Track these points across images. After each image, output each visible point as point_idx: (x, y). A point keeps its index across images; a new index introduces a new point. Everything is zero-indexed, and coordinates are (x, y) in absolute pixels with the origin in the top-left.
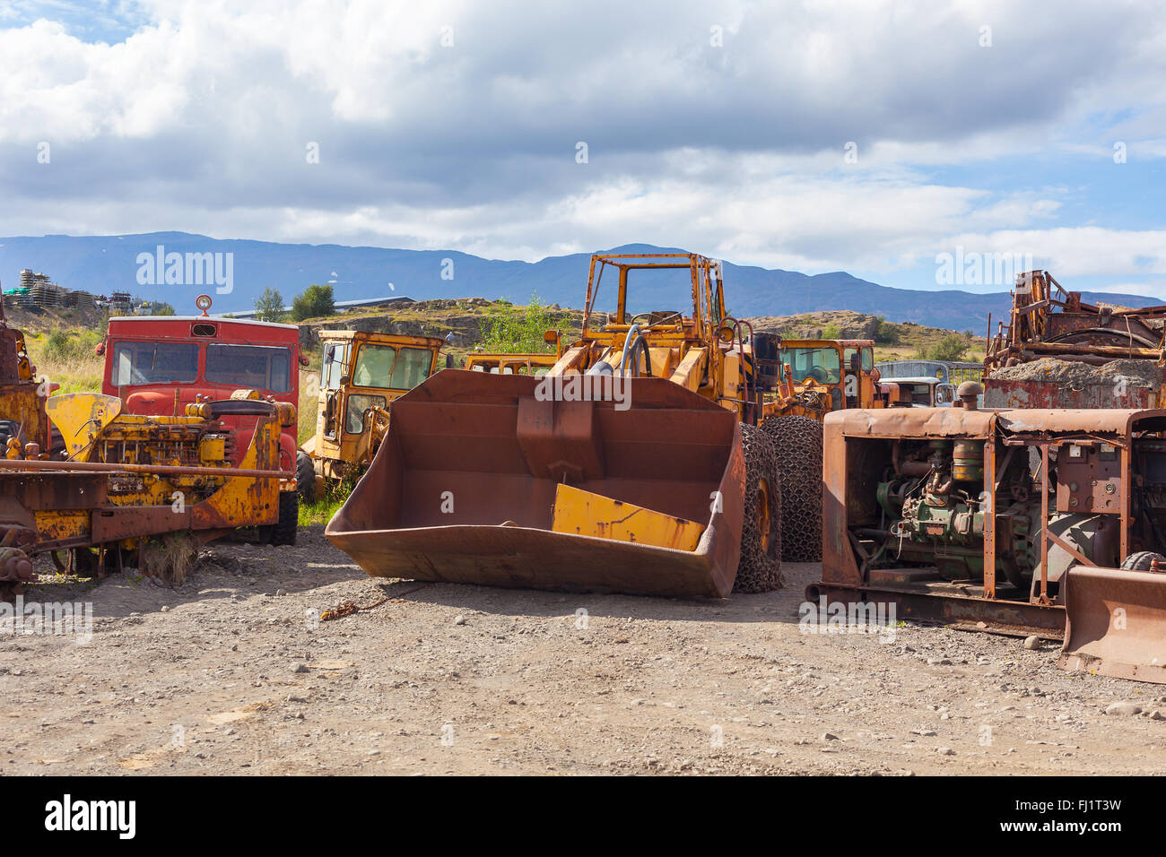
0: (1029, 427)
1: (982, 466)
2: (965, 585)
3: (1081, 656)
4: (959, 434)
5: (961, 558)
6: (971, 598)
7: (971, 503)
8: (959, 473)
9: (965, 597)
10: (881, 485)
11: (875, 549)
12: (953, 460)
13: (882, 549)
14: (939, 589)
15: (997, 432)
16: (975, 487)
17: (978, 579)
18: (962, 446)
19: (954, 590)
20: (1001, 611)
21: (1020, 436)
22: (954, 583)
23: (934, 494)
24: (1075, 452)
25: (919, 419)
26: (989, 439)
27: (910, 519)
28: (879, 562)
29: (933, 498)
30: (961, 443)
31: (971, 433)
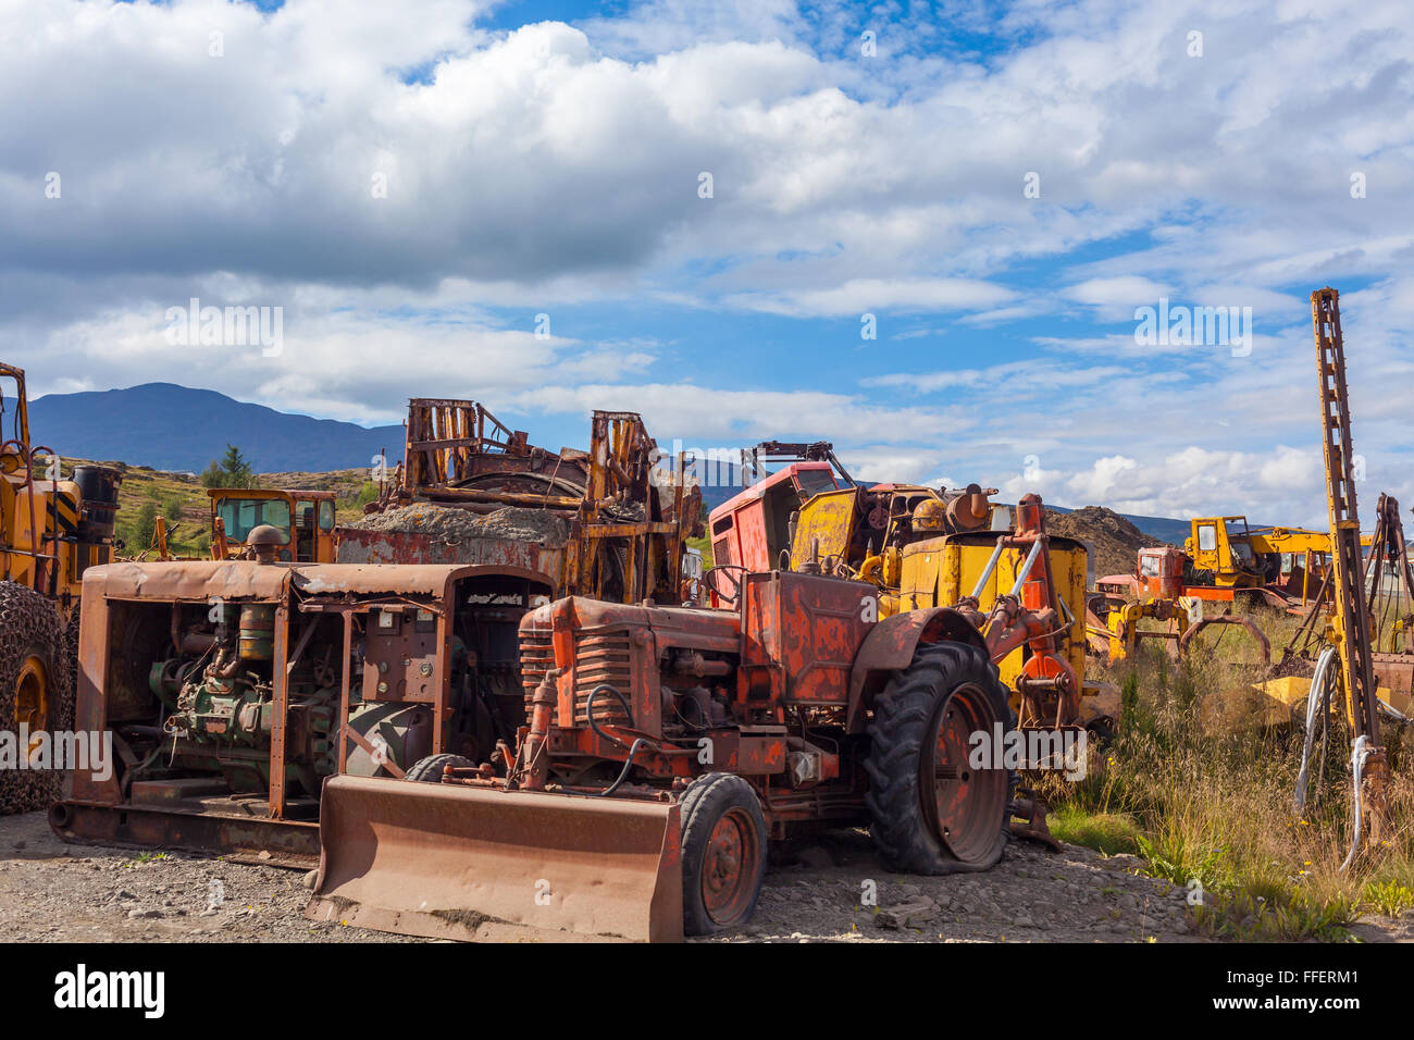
0: (328, 587)
1: (272, 640)
2: (248, 800)
3: (334, 900)
4: (246, 596)
5: (251, 764)
6: (253, 819)
7: (260, 690)
8: (245, 650)
9: (245, 817)
10: (156, 665)
11: (148, 753)
12: (239, 631)
13: (156, 754)
14: (218, 807)
15: (292, 595)
16: (264, 668)
17: (264, 792)
18: (250, 612)
19: (233, 809)
20: (289, 835)
21: (318, 599)
22: (233, 799)
23: (217, 678)
24: (386, 621)
25: (200, 576)
26: (281, 603)
27: (186, 711)
28: (152, 770)
29: (216, 683)
30: (249, 609)
31: (260, 595)
